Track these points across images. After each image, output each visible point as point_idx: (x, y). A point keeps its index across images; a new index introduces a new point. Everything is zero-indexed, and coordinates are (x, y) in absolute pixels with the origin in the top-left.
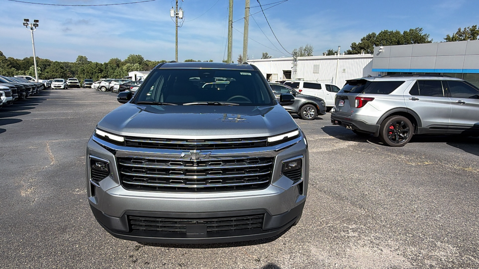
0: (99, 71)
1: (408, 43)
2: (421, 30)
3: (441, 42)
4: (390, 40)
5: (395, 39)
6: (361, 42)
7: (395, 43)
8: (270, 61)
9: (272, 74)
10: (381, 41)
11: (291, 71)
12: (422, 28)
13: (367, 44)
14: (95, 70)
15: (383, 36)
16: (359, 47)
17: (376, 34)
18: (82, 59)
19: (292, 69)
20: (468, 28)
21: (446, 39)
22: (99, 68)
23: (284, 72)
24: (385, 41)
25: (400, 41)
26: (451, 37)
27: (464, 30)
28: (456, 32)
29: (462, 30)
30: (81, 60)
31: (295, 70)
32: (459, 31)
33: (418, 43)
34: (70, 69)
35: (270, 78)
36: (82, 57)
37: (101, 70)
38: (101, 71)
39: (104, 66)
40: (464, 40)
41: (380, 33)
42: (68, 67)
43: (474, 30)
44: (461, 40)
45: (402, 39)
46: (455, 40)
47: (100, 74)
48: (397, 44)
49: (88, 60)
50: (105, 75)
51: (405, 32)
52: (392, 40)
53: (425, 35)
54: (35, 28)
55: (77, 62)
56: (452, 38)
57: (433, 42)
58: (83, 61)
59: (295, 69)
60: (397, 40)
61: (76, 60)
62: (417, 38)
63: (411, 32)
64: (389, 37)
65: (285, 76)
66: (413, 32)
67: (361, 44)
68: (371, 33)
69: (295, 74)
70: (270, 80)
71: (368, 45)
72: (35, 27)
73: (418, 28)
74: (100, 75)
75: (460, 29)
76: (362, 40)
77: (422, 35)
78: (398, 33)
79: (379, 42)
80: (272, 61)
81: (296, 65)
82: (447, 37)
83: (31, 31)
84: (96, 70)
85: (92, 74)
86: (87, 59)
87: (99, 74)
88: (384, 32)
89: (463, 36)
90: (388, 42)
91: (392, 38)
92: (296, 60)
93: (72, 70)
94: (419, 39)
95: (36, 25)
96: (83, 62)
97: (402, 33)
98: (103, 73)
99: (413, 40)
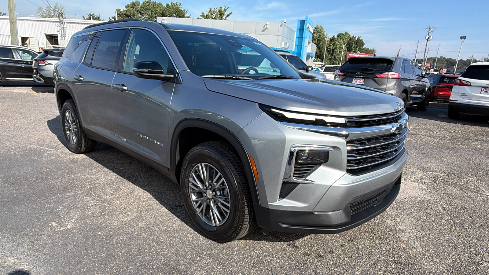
1: (171, 16)
2: (180, 4)
3: (198, 18)
4: (154, 11)
5: (159, 10)
6: (125, 9)
7: (160, 14)
8: (23, 20)
9: (29, 38)
10: (145, 11)
11: (57, 35)
12: (181, 3)
13: (132, 12)
15: (147, 5)
16: (125, 14)
17: (139, 3)
19: (59, 32)
20: (217, 9)
21: (202, 16)
23: (46, 35)
24: (150, 11)
25: (164, 13)
26: (205, 15)
27: (214, 10)
28: (208, 11)
29: (213, 10)
31: (63, 35)
32: (211, 10)
33: (180, 17)
35: (27, 42)
40: (215, 18)
41: (144, 2)
43: (221, 11)
44: (212, 19)
45: (166, 11)
46: (209, 18)
48: (162, 16)
51: (167, 5)
52: (156, 11)
53: (184, 10)
56: (207, 16)
57: (191, 17)
59: (63, 33)
60: (161, 12)
62: (178, 11)
63: (173, 5)
64: (153, 8)
65: (49, 41)
66: (174, 6)
67: (126, 11)
68: (134, 1)
69: (64, 39)
70: (27, 45)
71: (134, 13)
73: (178, 2)
75: (211, 8)
76: (126, 7)
77: (182, 10)
78: (160, 4)
79: (144, 11)
80: (26, 20)
81: (64, 29)
82: (202, 14)
88: (147, 2)
89: (214, 15)
90: (153, 13)
91: (156, 9)
92: (62, 22)
94: (180, 13)
97: (165, 6)
99: (175, 13)
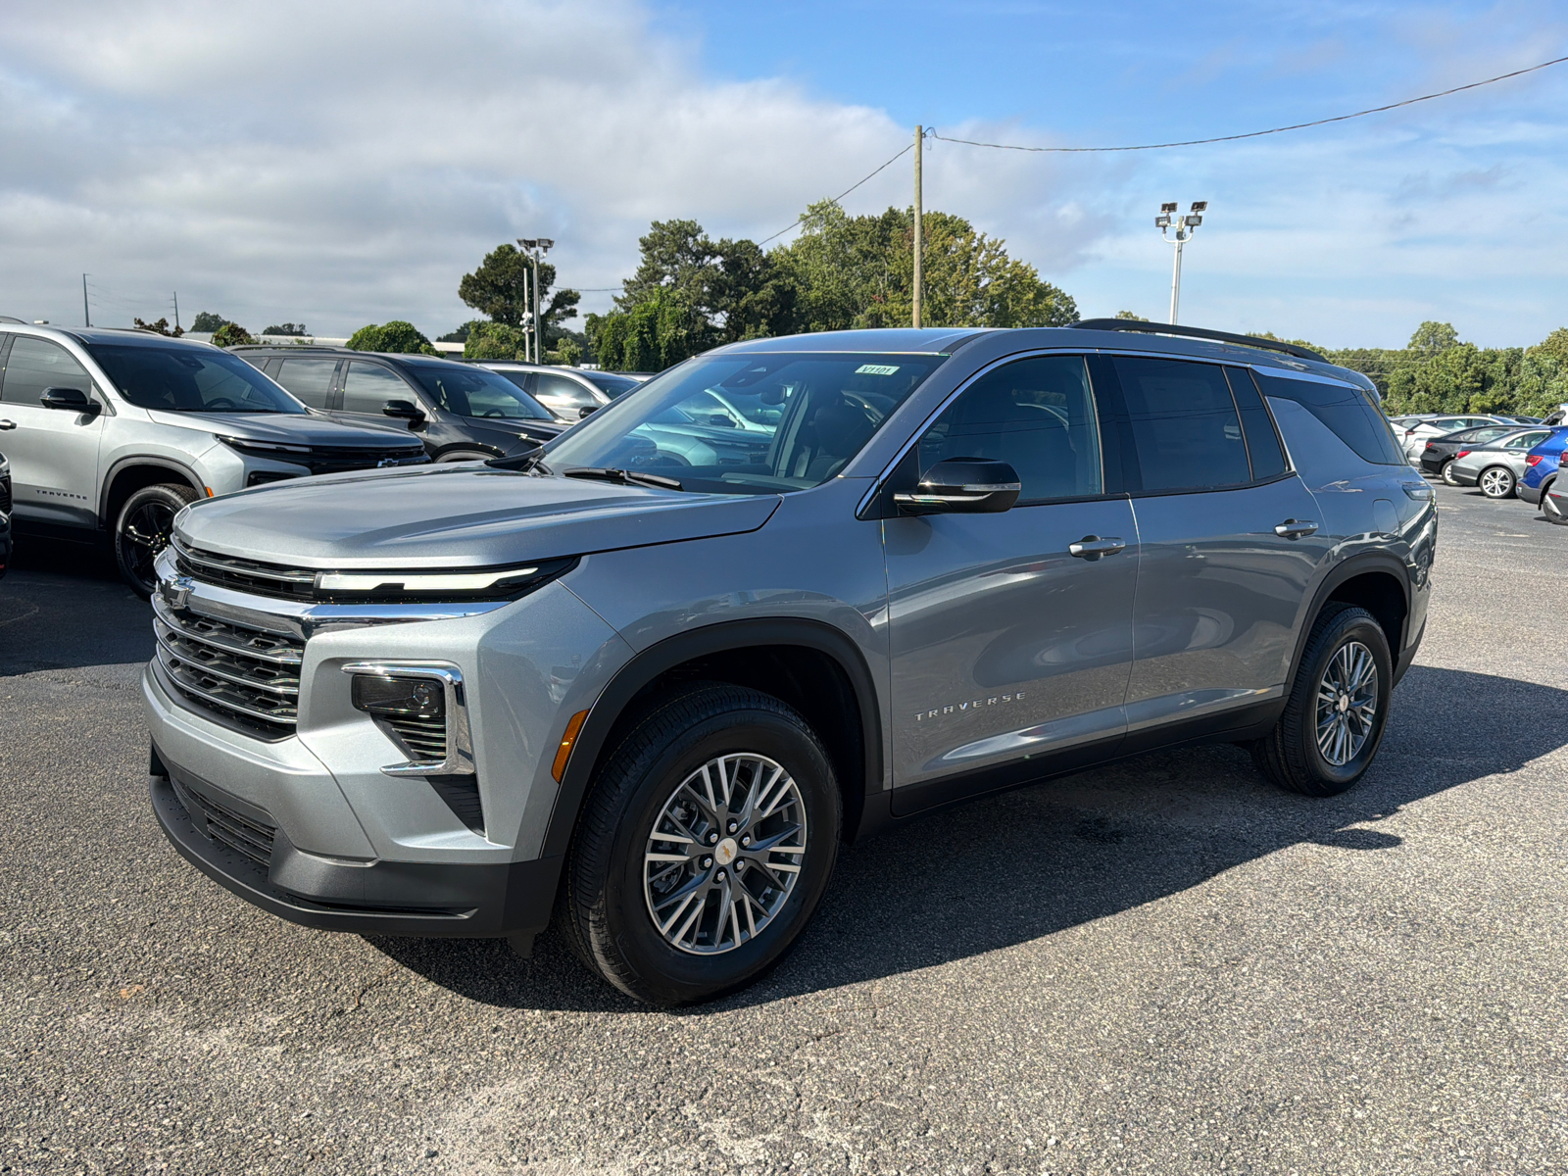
0: (1476, 384)
14: (1458, 381)
18: (1436, 338)
22: (1476, 368)
30: (1431, 339)
34: (1378, 377)
36: (1436, 326)
37: (1483, 381)
38: (1485, 383)
39: (1500, 365)
42: (1373, 370)
47: (1477, 394)
49: (1456, 338)
50: (1497, 401)
54: (1191, 231)
55: (1413, 349)
58: (1435, 343)
61: (1411, 341)
72: (1189, 227)
74: (1477, 399)
83: (1177, 241)
84: (1465, 379)
85: (1444, 395)
86: (1457, 334)
87: (1473, 398)
93: (1385, 380)
95: (1192, 222)
96: (1435, 348)
98: (1491, 392)
